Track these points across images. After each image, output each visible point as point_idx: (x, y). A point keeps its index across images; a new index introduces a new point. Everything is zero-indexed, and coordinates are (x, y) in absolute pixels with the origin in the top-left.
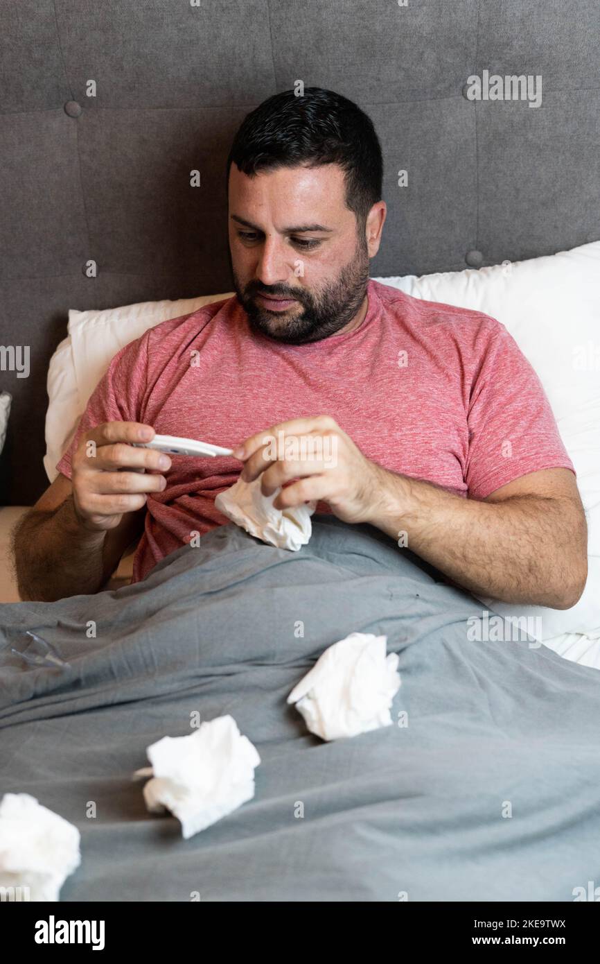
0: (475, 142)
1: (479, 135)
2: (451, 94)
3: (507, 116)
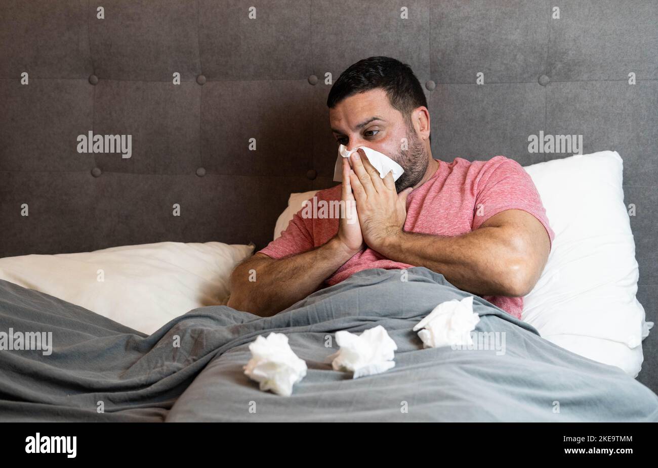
0: (545, 109)
1: (547, 105)
2: (532, 81)
3: (564, 94)
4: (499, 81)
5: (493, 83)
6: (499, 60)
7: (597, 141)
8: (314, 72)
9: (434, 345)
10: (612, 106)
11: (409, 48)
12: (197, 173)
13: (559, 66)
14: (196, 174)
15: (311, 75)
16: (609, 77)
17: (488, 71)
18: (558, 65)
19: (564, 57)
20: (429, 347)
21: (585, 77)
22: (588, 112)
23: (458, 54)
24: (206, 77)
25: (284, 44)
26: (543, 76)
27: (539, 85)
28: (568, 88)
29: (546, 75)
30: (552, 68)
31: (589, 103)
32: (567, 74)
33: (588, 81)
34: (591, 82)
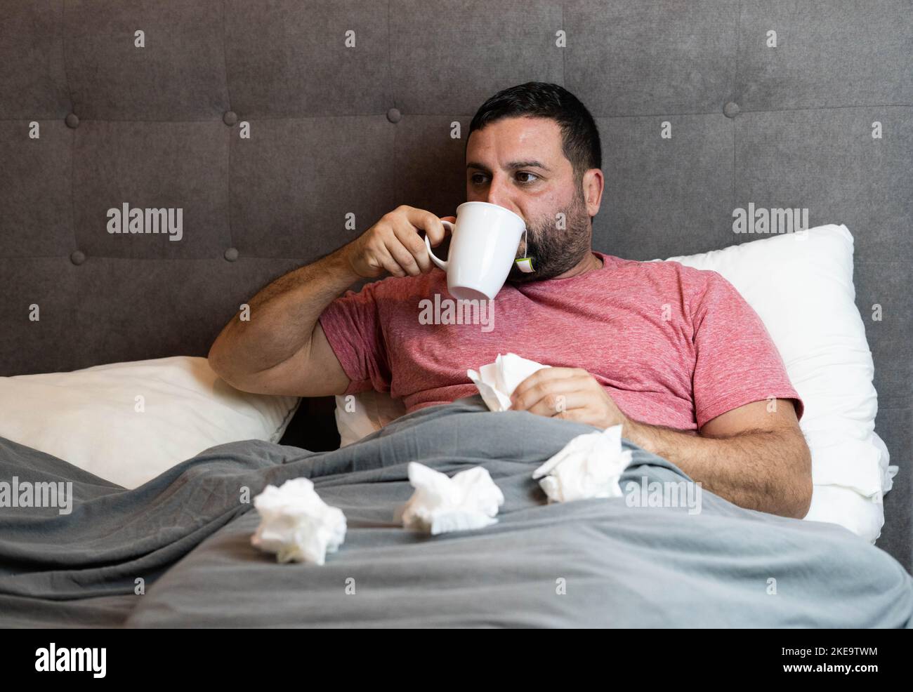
0: (733, 152)
1: (737, 146)
2: (714, 111)
3: (761, 130)
4: (665, 113)
5: (657, 115)
6: (665, 80)
7: (810, 197)
8: (395, 103)
9: (563, 499)
10: (832, 146)
11: (533, 66)
12: (227, 256)
13: (753, 88)
14: (225, 257)
15: (390, 108)
16: (826, 103)
17: (649, 98)
18: (751, 87)
19: (760, 75)
20: (554, 502)
21: (792, 103)
22: (795, 155)
23: (605, 73)
24: (237, 114)
25: (350, 62)
26: (730, 104)
27: (723, 116)
28: (767, 121)
29: (734, 102)
30: (743, 92)
31: (798, 141)
32: (765, 102)
33: (797, 109)
34: (800, 111)
